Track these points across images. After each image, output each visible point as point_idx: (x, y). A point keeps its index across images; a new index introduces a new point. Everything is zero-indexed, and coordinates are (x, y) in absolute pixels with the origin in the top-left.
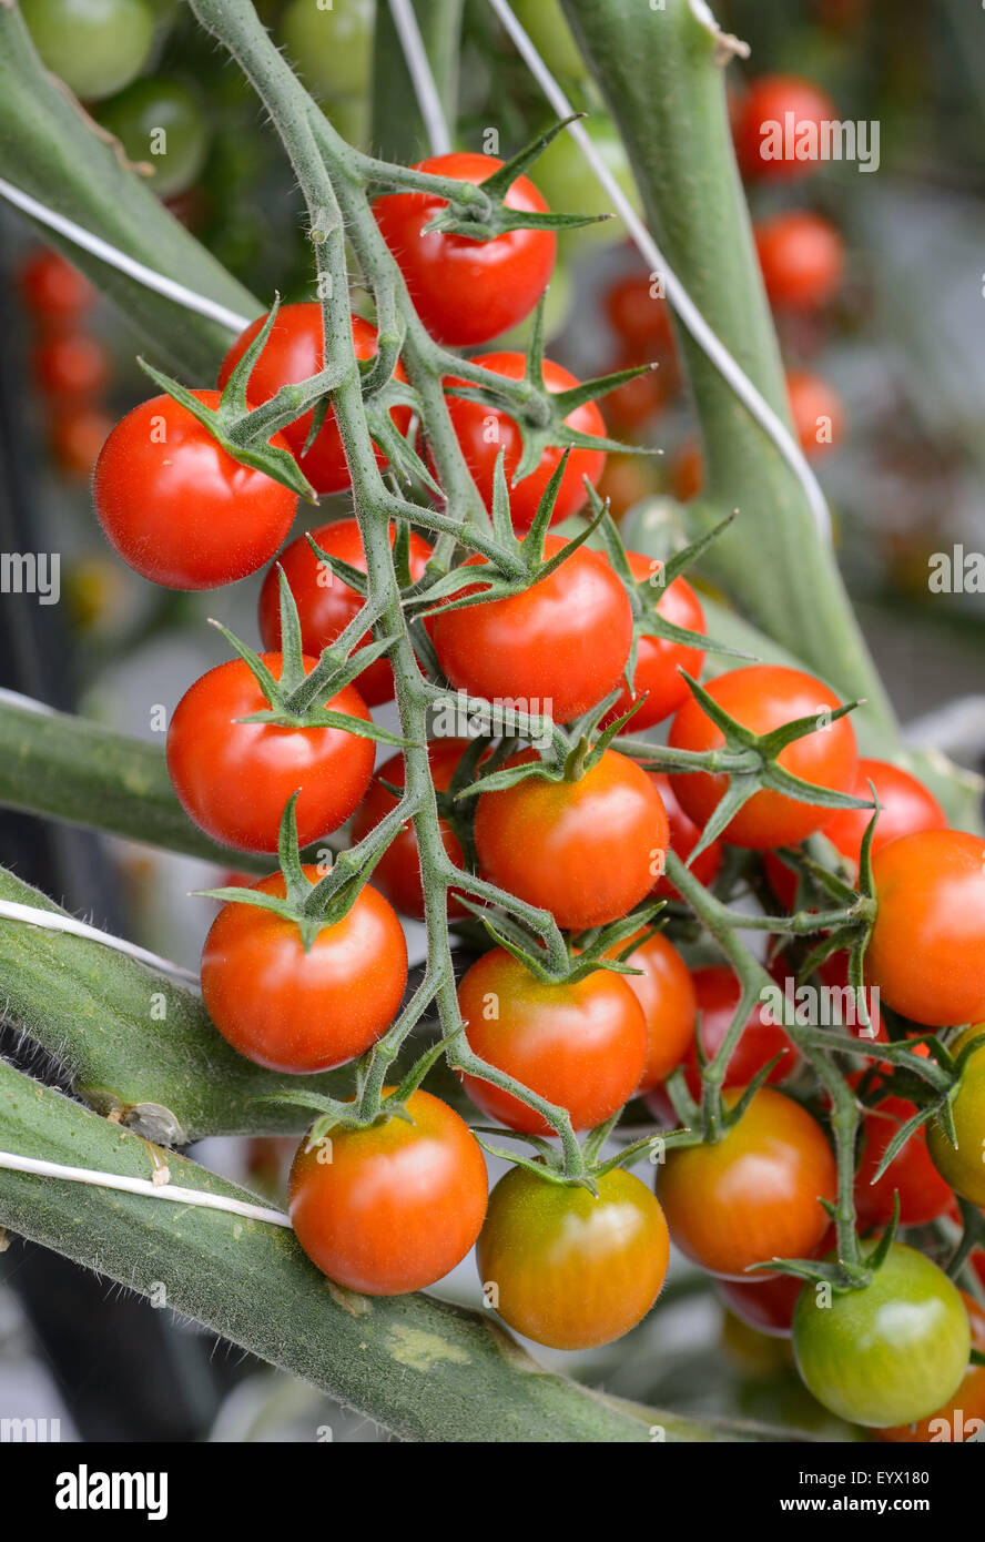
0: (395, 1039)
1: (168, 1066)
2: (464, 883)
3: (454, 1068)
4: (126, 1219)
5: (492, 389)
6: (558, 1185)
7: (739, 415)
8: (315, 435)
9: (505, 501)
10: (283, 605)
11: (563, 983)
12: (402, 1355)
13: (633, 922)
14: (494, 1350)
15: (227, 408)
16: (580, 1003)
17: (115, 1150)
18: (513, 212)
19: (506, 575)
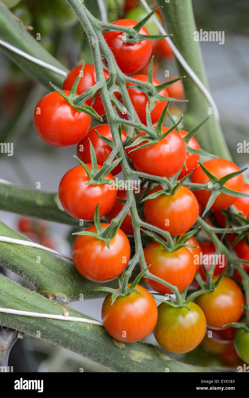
0: (130, 270)
1: (63, 282)
2: (145, 225)
3: (145, 277)
4: (58, 327)
5: (140, 86)
6: (176, 308)
7: (196, 90)
8: (94, 101)
9: (150, 117)
10: (91, 150)
11: (173, 251)
12: (134, 358)
13: (191, 233)
14: (158, 355)
15: (72, 95)
16: (177, 256)
17: (53, 308)
18: (142, 35)
19: (152, 138)
